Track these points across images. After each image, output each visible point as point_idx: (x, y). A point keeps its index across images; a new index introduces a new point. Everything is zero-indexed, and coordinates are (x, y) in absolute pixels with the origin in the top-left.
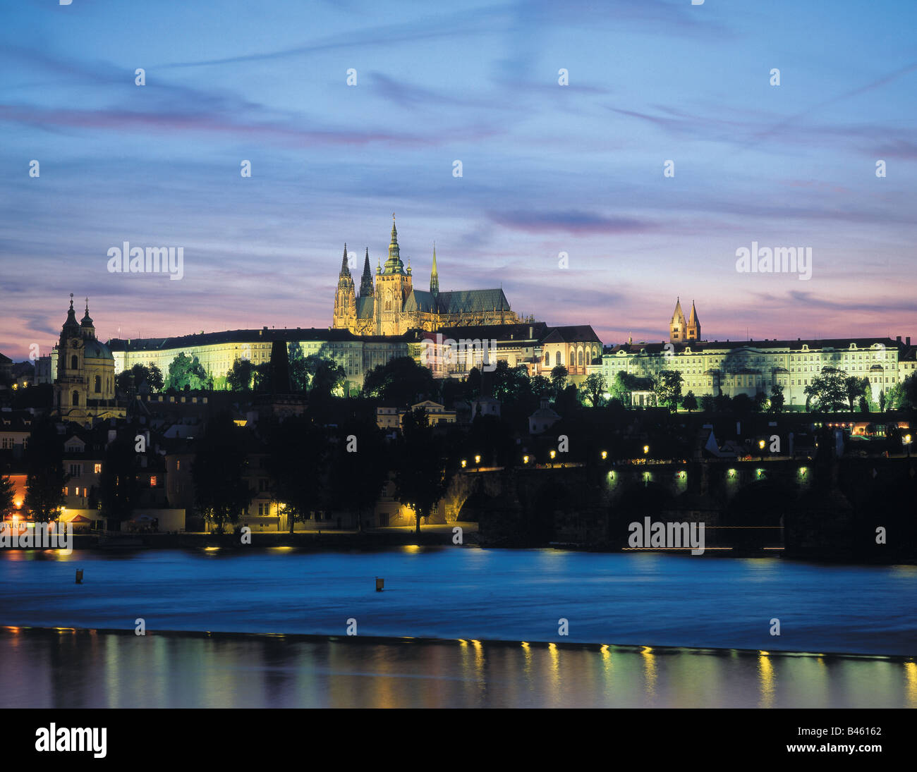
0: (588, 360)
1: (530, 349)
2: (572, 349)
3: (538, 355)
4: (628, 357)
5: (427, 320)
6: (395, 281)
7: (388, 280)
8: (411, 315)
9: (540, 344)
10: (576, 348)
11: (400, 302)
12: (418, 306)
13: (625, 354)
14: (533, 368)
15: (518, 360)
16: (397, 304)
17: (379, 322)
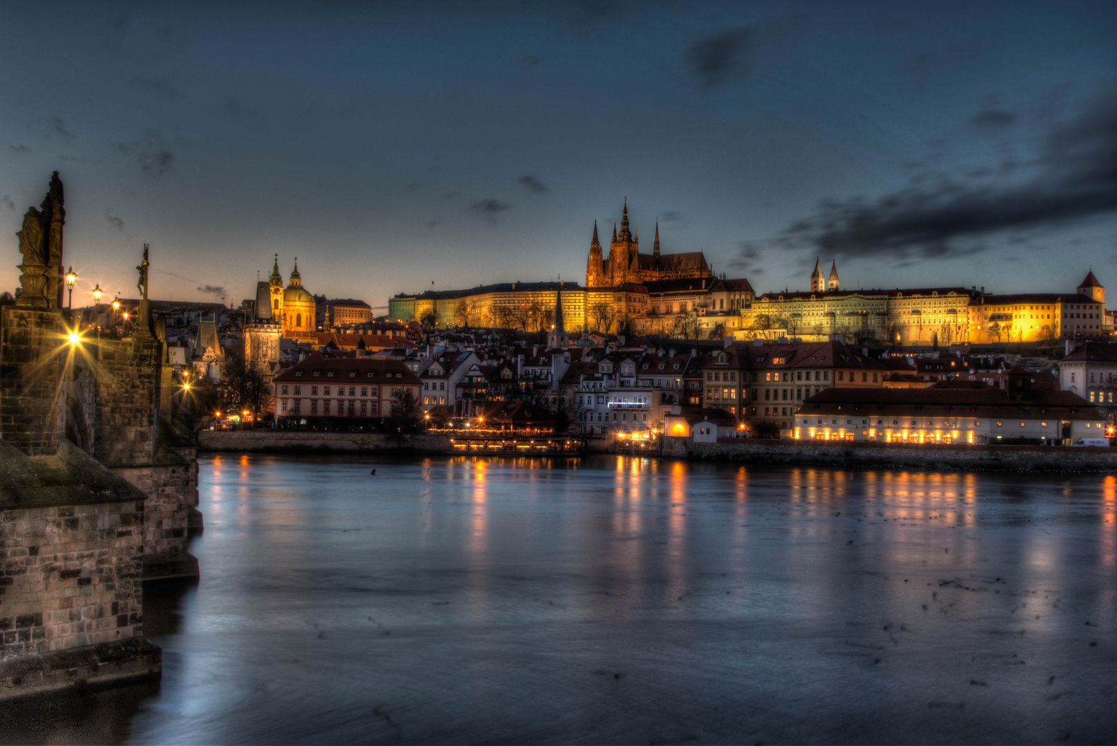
0: (743, 305)
1: (702, 297)
2: (732, 297)
3: (708, 301)
4: (769, 302)
5: (646, 276)
6: (624, 247)
7: (619, 246)
8: (633, 272)
9: (710, 292)
10: (735, 296)
11: (627, 262)
12: (639, 265)
13: (767, 300)
14: (703, 311)
15: (694, 305)
16: (625, 264)
17: (612, 277)
